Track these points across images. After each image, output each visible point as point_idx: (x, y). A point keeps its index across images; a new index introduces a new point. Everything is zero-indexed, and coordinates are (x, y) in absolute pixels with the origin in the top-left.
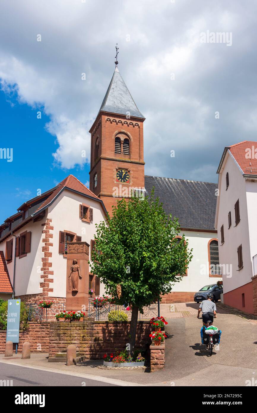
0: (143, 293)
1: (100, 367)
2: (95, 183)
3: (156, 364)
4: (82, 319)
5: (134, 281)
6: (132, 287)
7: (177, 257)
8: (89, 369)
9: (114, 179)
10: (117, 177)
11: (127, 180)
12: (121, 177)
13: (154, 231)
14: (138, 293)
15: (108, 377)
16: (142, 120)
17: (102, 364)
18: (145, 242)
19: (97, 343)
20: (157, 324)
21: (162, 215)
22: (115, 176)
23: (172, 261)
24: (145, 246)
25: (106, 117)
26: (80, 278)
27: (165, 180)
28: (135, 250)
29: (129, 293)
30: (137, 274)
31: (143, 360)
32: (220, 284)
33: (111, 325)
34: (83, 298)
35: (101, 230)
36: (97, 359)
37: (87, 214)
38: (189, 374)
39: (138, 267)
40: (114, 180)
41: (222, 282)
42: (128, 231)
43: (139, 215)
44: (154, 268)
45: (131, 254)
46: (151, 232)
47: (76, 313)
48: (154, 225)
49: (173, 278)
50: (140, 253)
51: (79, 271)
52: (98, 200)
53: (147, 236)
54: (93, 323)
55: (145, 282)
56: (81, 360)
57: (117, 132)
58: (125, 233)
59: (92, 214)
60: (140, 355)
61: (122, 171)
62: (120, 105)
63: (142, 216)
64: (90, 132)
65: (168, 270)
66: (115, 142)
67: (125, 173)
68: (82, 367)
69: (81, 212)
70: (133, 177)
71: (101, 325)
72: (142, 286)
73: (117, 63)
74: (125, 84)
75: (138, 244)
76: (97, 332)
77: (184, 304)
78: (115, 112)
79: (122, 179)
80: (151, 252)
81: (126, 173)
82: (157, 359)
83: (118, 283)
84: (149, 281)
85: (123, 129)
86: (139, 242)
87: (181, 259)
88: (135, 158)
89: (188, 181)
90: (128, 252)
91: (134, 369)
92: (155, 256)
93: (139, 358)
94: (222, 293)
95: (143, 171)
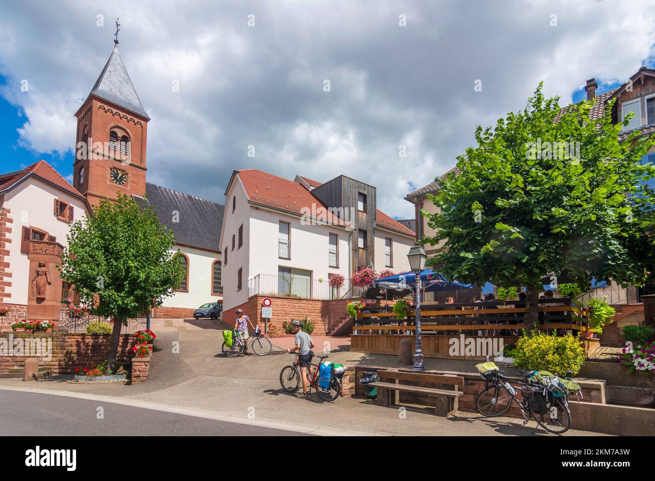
0: (127, 304)
1: (70, 381)
2: (80, 179)
3: (138, 376)
4: (49, 330)
5: (118, 291)
6: (114, 298)
7: (170, 271)
8: (54, 384)
9: (107, 178)
10: (111, 177)
11: (123, 183)
12: (116, 178)
13: (144, 240)
14: (121, 304)
15: (77, 391)
16: (146, 120)
17: (73, 378)
18: (132, 250)
19: (69, 356)
20: (143, 337)
21: (156, 225)
22: (108, 176)
23: (164, 274)
24: (133, 254)
25: (99, 104)
26: (49, 284)
27: (170, 192)
28: (119, 258)
29: (109, 303)
30: (122, 284)
31: (125, 373)
32: (220, 302)
33: (89, 337)
34: (53, 306)
35: (77, 230)
36: (69, 373)
37: (65, 211)
38: (173, 385)
39: (123, 277)
40: (106, 180)
41: (222, 301)
42: (110, 236)
43: (127, 221)
44: (142, 279)
45: (114, 262)
46: (140, 241)
47: (41, 323)
48: (144, 235)
49: (165, 292)
50: (125, 263)
51: (48, 276)
52: (81, 198)
53: (136, 244)
54: (65, 335)
55: (130, 293)
56: (46, 374)
57: (112, 124)
58: (107, 237)
59: (73, 212)
60: (122, 368)
61: (117, 172)
62: (118, 94)
63: (131, 222)
64: (75, 115)
65: (158, 283)
66: (110, 136)
67: (121, 175)
68: (45, 382)
69: (57, 209)
70: (131, 181)
71: (75, 337)
72: (126, 297)
73: (116, 42)
74: (126, 70)
75: (124, 252)
76: (71, 344)
77: (182, 320)
78: (112, 101)
79: (117, 181)
80: (139, 262)
81: (123, 175)
82: (139, 371)
83: (95, 292)
84: (135, 293)
85: (121, 124)
86: (125, 250)
87: (175, 273)
88: (135, 160)
89: (196, 198)
90: (110, 259)
91: (113, 383)
92: (145, 267)
93: (120, 372)
94: (222, 311)
95: (144, 177)
